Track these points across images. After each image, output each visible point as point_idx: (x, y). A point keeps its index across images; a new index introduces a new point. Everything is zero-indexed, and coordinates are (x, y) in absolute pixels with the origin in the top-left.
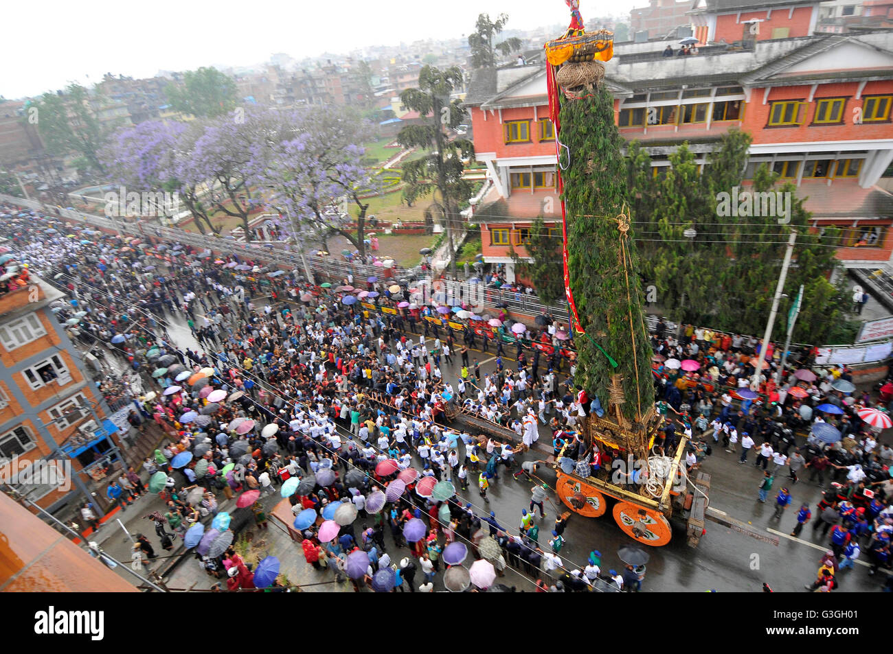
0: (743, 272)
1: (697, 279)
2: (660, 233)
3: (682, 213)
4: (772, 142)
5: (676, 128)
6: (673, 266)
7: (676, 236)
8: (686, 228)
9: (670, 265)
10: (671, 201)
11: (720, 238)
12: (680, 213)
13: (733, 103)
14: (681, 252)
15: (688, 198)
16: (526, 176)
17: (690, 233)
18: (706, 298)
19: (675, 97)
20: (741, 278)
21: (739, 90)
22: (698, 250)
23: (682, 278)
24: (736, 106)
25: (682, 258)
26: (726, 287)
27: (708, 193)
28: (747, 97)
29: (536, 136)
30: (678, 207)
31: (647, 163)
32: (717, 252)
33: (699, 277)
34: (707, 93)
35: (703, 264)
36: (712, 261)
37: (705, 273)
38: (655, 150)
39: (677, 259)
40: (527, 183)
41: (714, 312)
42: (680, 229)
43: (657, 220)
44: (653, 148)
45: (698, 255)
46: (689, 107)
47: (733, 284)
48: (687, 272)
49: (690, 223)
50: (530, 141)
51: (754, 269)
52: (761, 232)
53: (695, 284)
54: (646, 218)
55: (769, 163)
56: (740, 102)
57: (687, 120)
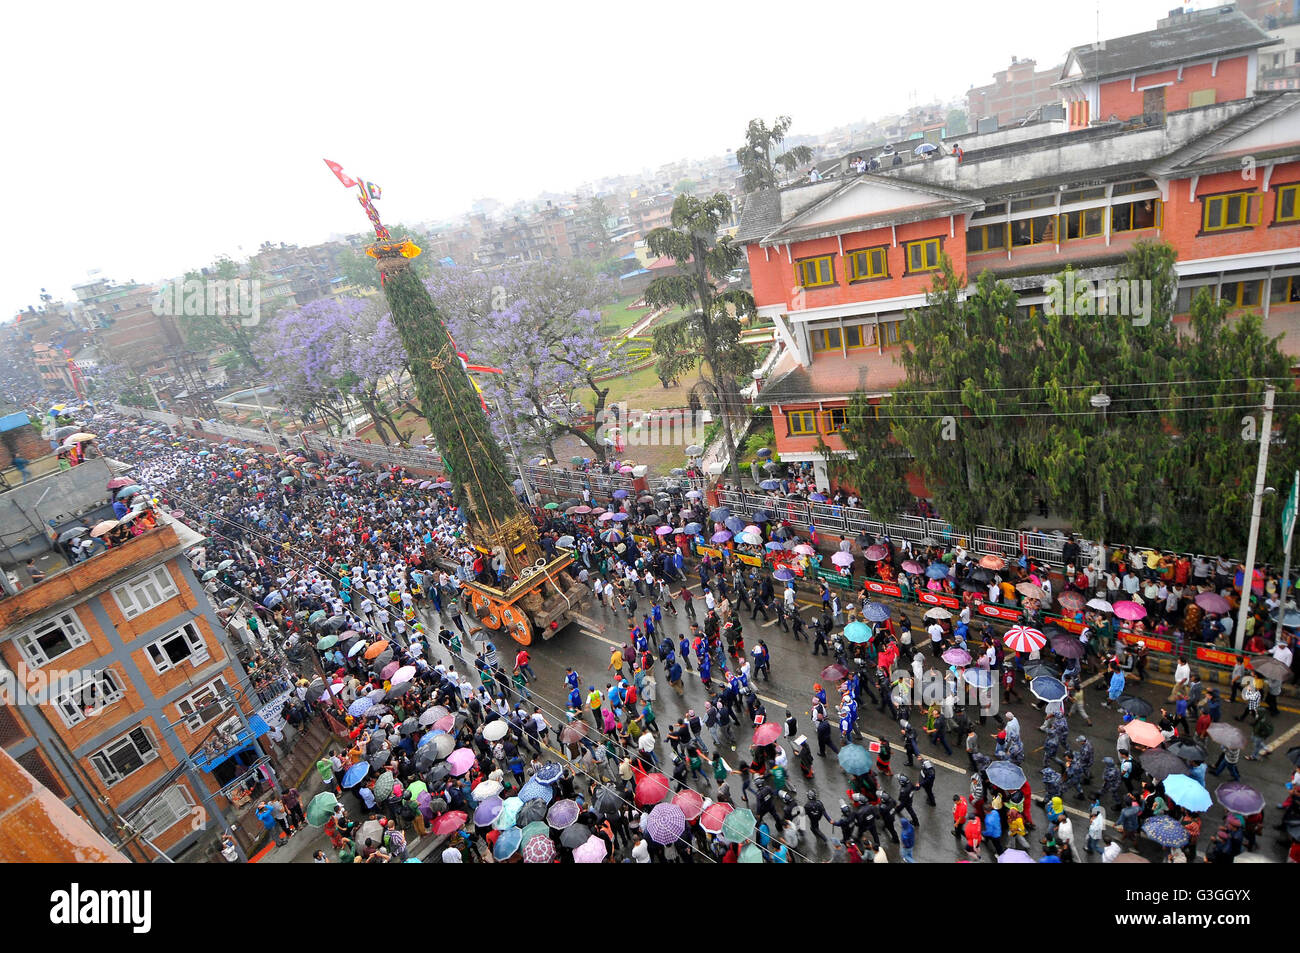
0: (1196, 455)
1: (1120, 471)
2: (1050, 402)
3: (1080, 370)
4: (1213, 255)
5: (1057, 246)
6: (1077, 454)
7: (1074, 405)
8: (1090, 394)
9: (1071, 452)
10: (1060, 354)
11: (1150, 405)
12: (1077, 371)
13: (1142, 204)
14: (1087, 431)
15: (1089, 348)
16: (834, 334)
17: (1100, 400)
18: (1138, 502)
19: (1051, 203)
20: (1192, 464)
21: (1150, 185)
22: (1115, 426)
23: (1094, 471)
24: (1148, 208)
25: (1090, 439)
26: (1170, 482)
27: (1119, 338)
28: (1164, 193)
29: (843, 275)
30: (1073, 362)
31: (1012, 302)
32: (1147, 427)
33: (1122, 467)
34: (1100, 194)
35: (1130, 446)
36: (1141, 442)
37: (1132, 461)
38: (1027, 282)
39: (1082, 442)
40: (836, 343)
41: (1154, 521)
42: (1081, 395)
43: (1041, 383)
44: (1024, 280)
45: (1117, 432)
46: (1074, 217)
47: (1181, 477)
48: (1102, 460)
49: (1096, 385)
50: (836, 284)
51: (1212, 450)
52: (1215, 393)
53: (1118, 479)
54: (1024, 383)
55: (1213, 287)
56: (1153, 202)
57: (1073, 234)
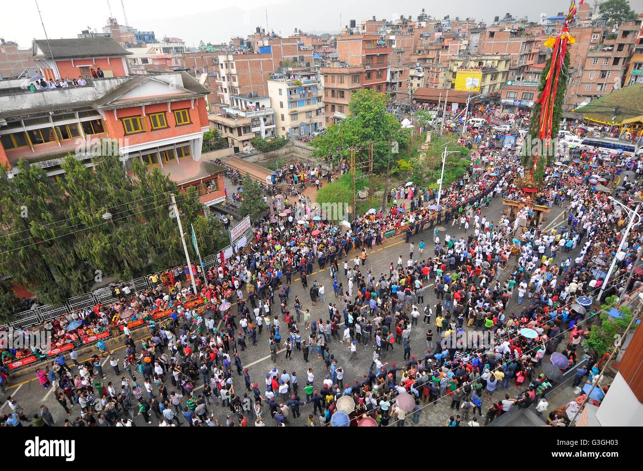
0: (156, 229)
1: (128, 245)
2: (84, 223)
3: (93, 203)
4: (134, 144)
5: (59, 143)
6: (106, 244)
7: (96, 221)
8: (102, 214)
9: (103, 244)
10: (80, 198)
11: (130, 212)
12: (91, 204)
13: (95, 121)
14: (107, 232)
15: (93, 192)
17: (107, 216)
18: (141, 256)
19: (48, 121)
20: (156, 233)
21: (96, 113)
22: (119, 226)
23: (117, 249)
24: (99, 123)
25: (110, 235)
26: (150, 243)
27: (106, 185)
28: (104, 117)
30: (88, 200)
31: (44, 175)
32: (133, 222)
33: (129, 243)
34: (72, 116)
35: (127, 234)
36: (132, 229)
37: (132, 239)
38: (49, 163)
39: (106, 238)
41: (150, 261)
42: (97, 216)
43: (75, 214)
44: (46, 162)
45: (120, 229)
46: (63, 128)
47: (154, 239)
48: (119, 243)
49: (103, 209)
51: (161, 224)
52: (154, 201)
53: (128, 249)
54: (66, 216)
55: (138, 157)
56: (100, 120)
57: (66, 136)
